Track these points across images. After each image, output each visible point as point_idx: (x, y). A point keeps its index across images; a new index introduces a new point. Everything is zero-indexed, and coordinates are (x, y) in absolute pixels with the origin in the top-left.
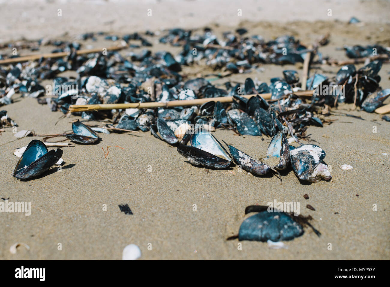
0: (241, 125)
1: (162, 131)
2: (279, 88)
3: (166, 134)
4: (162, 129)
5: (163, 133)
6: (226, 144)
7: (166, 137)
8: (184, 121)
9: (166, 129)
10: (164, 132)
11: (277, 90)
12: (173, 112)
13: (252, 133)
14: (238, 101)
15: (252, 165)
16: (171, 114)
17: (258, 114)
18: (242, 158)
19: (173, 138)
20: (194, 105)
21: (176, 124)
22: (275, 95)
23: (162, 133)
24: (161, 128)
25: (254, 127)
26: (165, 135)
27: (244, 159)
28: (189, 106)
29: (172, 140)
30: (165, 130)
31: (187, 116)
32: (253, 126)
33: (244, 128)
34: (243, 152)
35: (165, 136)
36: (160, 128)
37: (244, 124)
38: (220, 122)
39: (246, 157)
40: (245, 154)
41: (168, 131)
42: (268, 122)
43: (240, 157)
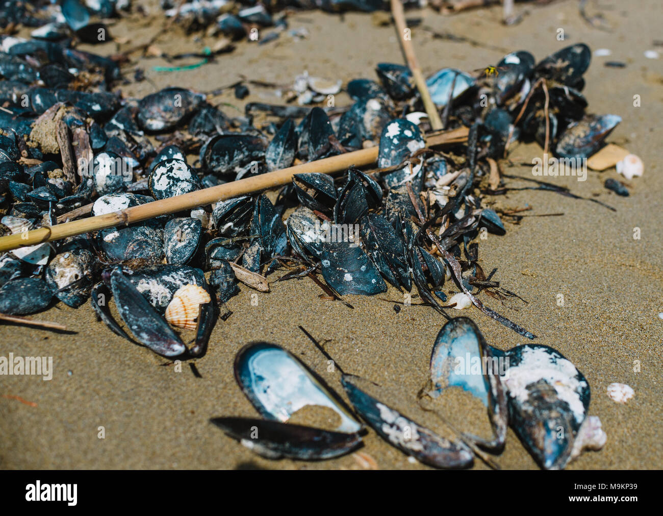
0: (333, 265)
1: (134, 322)
2: (395, 137)
3: (148, 329)
4: (132, 316)
5: (139, 327)
6: (314, 340)
7: (150, 340)
8: (186, 274)
9: (146, 315)
10: (141, 324)
11: (391, 140)
12: (143, 233)
13: (366, 288)
14: (311, 192)
15: (425, 447)
16: (140, 244)
17: (371, 233)
18: (392, 425)
19: (171, 343)
20: (196, 207)
21: (165, 283)
22: (388, 156)
23: (135, 327)
24: (130, 310)
25: (367, 271)
26: (146, 333)
27: (398, 428)
28: (185, 212)
29: (168, 348)
30: (143, 319)
31: (186, 246)
32: (363, 268)
33: (342, 274)
34: (391, 409)
35: (145, 336)
36: (127, 312)
37: (340, 262)
38: (271, 251)
39: (402, 422)
40: (401, 415)
41: (152, 321)
42: (400, 255)
43: (385, 422)
